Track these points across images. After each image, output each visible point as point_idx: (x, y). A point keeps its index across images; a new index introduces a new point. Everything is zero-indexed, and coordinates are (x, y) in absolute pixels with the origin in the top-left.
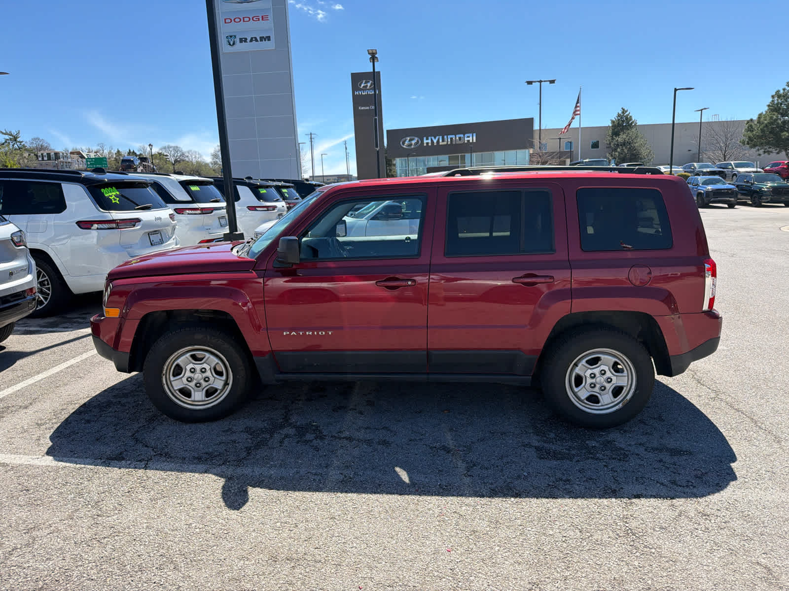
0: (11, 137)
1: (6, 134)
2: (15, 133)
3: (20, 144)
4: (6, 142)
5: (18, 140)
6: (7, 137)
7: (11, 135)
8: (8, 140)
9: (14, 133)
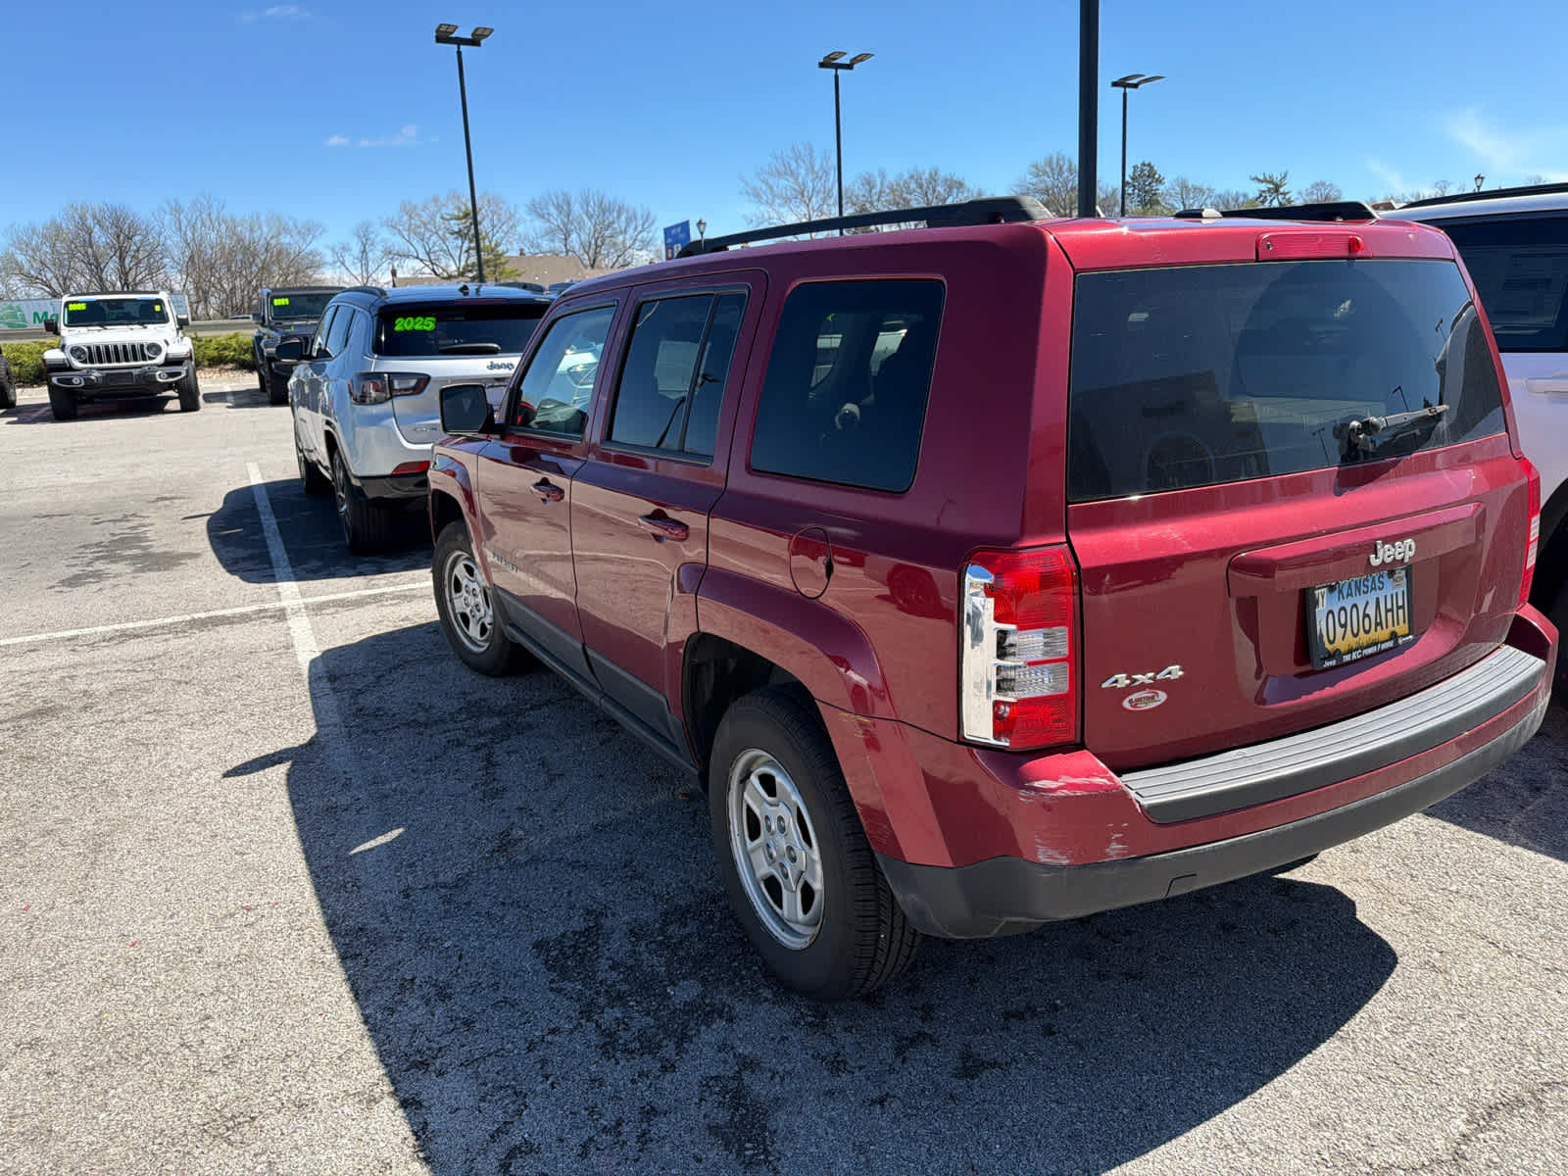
0: (1271, 186)
1: (1265, 181)
2: (1279, 178)
3: (1284, 198)
4: (1261, 196)
5: (1281, 190)
6: (1264, 187)
7: (1271, 182)
8: (1264, 192)
9: (1277, 178)
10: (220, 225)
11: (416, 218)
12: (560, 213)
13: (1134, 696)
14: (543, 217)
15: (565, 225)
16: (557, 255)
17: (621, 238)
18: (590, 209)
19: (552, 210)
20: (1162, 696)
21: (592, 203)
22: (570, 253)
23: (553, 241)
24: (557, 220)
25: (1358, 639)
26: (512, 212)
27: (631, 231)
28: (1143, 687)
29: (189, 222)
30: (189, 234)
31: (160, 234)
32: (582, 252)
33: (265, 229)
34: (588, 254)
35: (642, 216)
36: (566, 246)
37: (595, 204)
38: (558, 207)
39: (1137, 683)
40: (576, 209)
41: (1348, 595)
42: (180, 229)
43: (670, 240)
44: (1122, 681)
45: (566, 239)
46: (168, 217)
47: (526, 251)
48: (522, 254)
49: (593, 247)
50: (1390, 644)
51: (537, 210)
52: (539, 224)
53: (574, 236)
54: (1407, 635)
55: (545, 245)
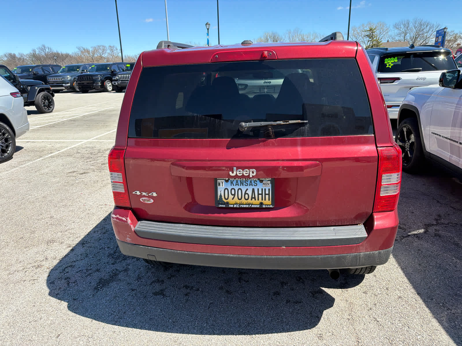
10: (300, 36)
11: (356, 32)
12: (405, 27)
13: (143, 198)
14: (398, 28)
15: (405, 31)
16: (400, 41)
17: (426, 34)
18: (416, 25)
19: (402, 26)
20: (152, 201)
21: (417, 23)
22: (405, 41)
23: (400, 37)
24: (403, 29)
25: (241, 201)
26: (388, 28)
27: (430, 32)
28: (144, 196)
29: (292, 36)
30: (291, 39)
31: (284, 40)
32: (410, 40)
33: (311, 37)
34: (412, 40)
35: (436, 26)
36: (404, 38)
37: (418, 23)
38: (404, 25)
39: (143, 195)
40: (411, 25)
41: (236, 185)
42: (289, 38)
43: (438, 35)
44: (138, 193)
45: (405, 36)
46: (287, 35)
47: (390, 40)
48: (388, 41)
49: (414, 38)
50: (258, 206)
51: (396, 26)
52: (396, 31)
53: (408, 34)
54: (271, 205)
55: (397, 38)
